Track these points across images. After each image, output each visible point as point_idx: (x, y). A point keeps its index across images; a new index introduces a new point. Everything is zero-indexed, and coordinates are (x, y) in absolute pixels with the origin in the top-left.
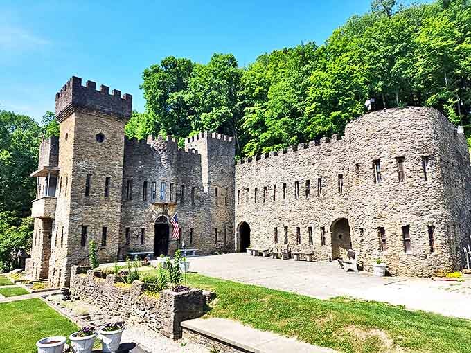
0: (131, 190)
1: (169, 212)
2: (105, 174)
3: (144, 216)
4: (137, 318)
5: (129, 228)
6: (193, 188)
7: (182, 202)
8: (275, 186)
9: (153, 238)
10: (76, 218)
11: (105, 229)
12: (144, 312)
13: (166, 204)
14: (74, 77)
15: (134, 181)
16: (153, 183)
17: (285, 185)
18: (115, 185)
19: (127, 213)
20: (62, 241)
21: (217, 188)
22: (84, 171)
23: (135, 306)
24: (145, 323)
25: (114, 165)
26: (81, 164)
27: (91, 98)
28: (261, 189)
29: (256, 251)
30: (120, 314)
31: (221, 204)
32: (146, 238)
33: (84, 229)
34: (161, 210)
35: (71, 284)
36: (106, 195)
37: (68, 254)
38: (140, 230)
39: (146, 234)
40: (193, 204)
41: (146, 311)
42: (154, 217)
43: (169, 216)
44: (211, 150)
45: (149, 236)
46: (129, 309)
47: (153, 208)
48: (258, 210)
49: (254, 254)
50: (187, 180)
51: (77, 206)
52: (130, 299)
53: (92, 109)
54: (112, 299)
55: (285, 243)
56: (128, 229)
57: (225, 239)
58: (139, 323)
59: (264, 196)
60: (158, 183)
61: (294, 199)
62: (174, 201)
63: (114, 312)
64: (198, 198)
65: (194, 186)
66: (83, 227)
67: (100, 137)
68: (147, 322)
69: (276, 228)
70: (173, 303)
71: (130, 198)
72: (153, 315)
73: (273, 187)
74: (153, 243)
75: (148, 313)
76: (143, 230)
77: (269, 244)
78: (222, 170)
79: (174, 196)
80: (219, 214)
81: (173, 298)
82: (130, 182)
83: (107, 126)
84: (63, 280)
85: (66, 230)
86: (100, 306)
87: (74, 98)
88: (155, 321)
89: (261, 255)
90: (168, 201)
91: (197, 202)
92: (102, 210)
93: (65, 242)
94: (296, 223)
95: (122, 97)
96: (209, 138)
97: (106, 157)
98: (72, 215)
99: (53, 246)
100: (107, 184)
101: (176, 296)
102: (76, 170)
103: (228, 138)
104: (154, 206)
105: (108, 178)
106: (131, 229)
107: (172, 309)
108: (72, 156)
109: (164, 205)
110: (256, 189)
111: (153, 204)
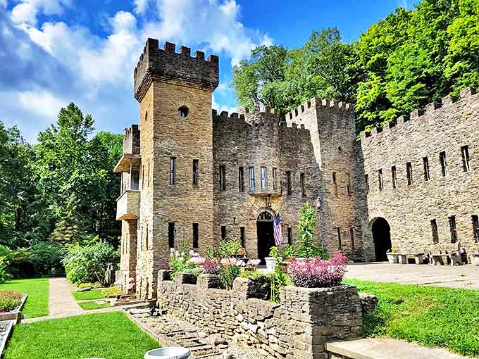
0: (224, 178)
1: (274, 207)
2: (192, 156)
3: (242, 211)
4: (245, 336)
5: (225, 227)
6: (302, 175)
7: (290, 193)
8: (425, 159)
9: (256, 240)
10: (161, 212)
11: (195, 226)
12: (256, 326)
13: (269, 195)
14: (149, 39)
15: (227, 167)
16: (250, 168)
17: (443, 155)
18: (205, 170)
19: (222, 208)
20: (147, 241)
21: (334, 173)
22: (166, 153)
23: (240, 317)
24: (258, 345)
25: (202, 145)
26: (163, 144)
27: (170, 63)
28: (401, 166)
29: (404, 256)
30: (219, 331)
31: (342, 194)
32: (247, 240)
33: (172, 226)
34: (263, 204)
35: (159, 294)
36: (195, 183)
37: (154, 257)
38: (239, 230)
39: (247, 235)
40: (304, 195)
41: (260, 324)
42: (256, 213)
43: (274, 212)
44: (322, 123)
45: (251, 237)
46: (231, 322)
47: (253, 202)
48: (399, 198)
49: (400, 260)
50: (293, 164)
51: (160, 196)
52: (232, 306)
53: (172, 77)
54: (207, 309)
55: (453, 241)
56: (223, 228)
57: (353, 243)
58: (250, 345)
59: (408, 176)
60: (257, 168)
61: (461, 173)
62: (279, 190)
63: (211, 328)
64: (309, 187)
65: (303, 172)
66: (169, 224)
67: (184, 110)
68: (261, 343)
69: (433, 222)
70: (307, 308)
71: (224, 189)
72: (272, 331)
73: (422, 161)
74: (256, 247)
75: (262, 327)
76: (242, 229)
77: (425, 244)
78: (340, 148)
79: (279, 185)
80: (340, 208)
81: (307, 298)
82: (223, 168)
83: (190, 96)
84: (151, 290)
85: (151, 228)
86: (192, 321)
87: (152, 63)
88: (276, 340)
89: (412, 261)
90: (271, 191)
91: (308, 194)
92: (191, 202)
93: (150, 243)
94: (469, 209)
95: (206, 60)
96: (319, 107)
97: (191, 135)
98: (156, 208)
99: (138, 250)
100: (195, 169)
101: (311, 294)
102: (157, 152)
103: (344, 106)
104: (253, 198)
105: (196, 162)
106: (227, 228)
107: (307, 317)
108: (152, 135)
109: (266, 197)
110: (394, 168)
111: (252, 195)
